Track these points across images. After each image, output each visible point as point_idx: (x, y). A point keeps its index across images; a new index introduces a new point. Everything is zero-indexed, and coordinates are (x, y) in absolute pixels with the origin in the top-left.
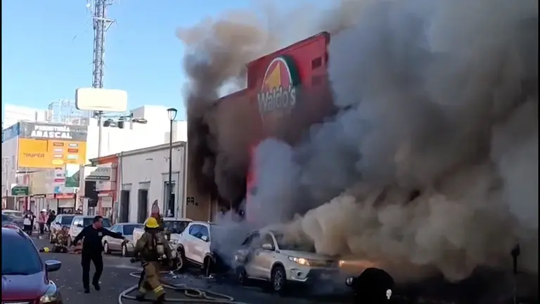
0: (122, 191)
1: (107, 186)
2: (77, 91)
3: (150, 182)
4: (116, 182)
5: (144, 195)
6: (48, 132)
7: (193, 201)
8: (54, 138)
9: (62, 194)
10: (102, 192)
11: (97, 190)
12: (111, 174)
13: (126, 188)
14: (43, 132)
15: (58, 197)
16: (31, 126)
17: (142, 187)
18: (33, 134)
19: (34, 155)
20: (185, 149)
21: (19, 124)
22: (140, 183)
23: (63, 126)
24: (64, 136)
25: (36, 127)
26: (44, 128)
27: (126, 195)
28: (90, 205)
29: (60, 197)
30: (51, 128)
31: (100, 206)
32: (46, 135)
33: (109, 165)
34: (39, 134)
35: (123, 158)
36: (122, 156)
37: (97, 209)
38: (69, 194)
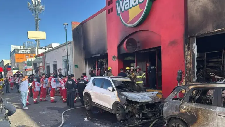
0: (47, 66)
1: (41, 64)
2: (28, 32)
3: (57, 61)
4: (44, 63)
5: (55, 66)
6: (24, 52)
7: (77, 67)
8: (26, 53)
9: (28, 69)
10: (40, 67)
11: (38, 66)
12: (42, 60)
13: (48, 65)
14: (22, 52)
15: (26, 70)
16: (18, 50)
17: (54, 63)
18: (19, 52)
19: (20, 59)
20: (72, 44)
21: (14, 50)
22: (53, 62)
23: (28, 49)
24: (29, 52)
25: (20, 50)
26: (23, 50)
27: (48, 67)
28: (36, 72)
29: (27, 70)
30: (25, 50)
31: (39, 72)
32: (23, 52)
33: (41, 57)
34: (21, 52)
35: (46, 54)
36: (45, 53)
37: (38, 73)
38: (30, 69)
